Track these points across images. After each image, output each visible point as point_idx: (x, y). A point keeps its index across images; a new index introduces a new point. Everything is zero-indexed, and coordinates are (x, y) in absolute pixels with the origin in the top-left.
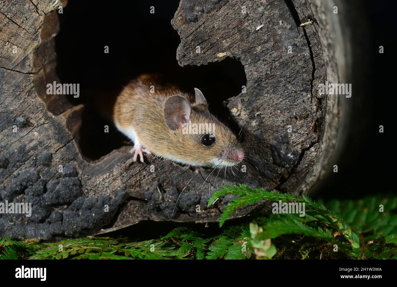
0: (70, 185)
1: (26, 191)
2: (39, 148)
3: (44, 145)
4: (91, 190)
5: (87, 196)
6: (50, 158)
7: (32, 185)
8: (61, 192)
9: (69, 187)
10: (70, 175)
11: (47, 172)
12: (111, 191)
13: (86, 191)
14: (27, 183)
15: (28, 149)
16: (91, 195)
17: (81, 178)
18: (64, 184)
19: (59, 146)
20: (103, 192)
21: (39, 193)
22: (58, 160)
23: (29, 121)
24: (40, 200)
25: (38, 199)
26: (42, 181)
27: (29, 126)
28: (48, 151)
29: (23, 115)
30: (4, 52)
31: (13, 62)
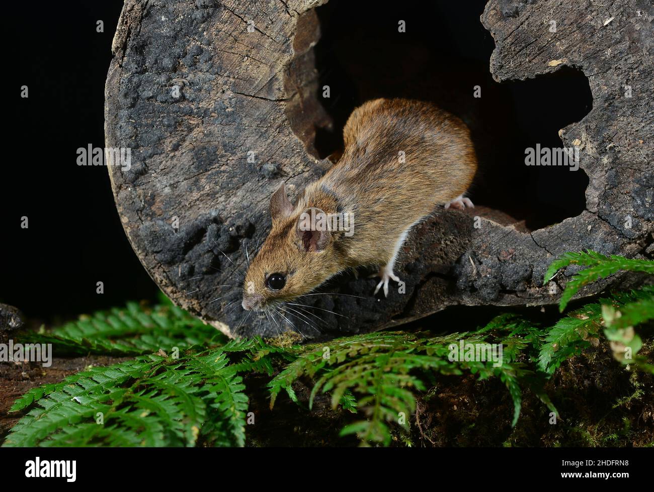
12: (403, 265)
23: (282, 169)
27: (282, 176)
29: (273, 160)
30: (242, 72)
31: (255, 85)
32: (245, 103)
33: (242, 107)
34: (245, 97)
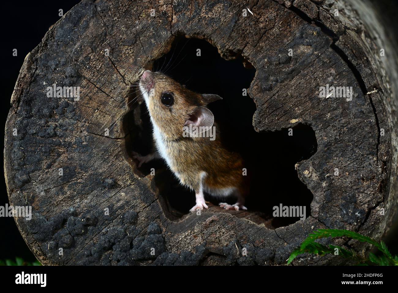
0: (154, 242)
1: (114, 247)
2: (126, 207)
3: (130, 204)
4: (174, 246)
5: (170, 251)
6: (136, 217)
7: (119, 242)
8: (146, 248)
9: (153, 243)
10: (154, 233)
11: (133, 230)
12: (193, 247)
13: (169, 247)
14: (114, 240)
15: (115, 208)
16: (174, 250)
17: (165, 235)
18: (149, 240)
19: (144, 206)
20: (185, 248)
21: (126, 249)
22: (143, 218)
23: (117, 183)
24: (127, 255)
25: (125, 254)
26: (128, 238)
27: (117, 187)
28: (134, 210)
29: (111, 177)
30: (94, 119)
31: (102, 128)
32: (95, 139)
33: (93, 142)
34: (95, 136)
